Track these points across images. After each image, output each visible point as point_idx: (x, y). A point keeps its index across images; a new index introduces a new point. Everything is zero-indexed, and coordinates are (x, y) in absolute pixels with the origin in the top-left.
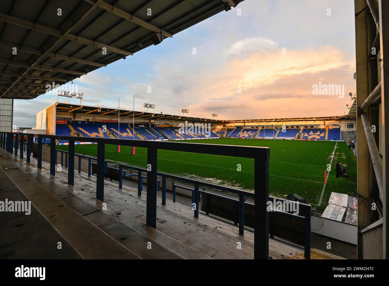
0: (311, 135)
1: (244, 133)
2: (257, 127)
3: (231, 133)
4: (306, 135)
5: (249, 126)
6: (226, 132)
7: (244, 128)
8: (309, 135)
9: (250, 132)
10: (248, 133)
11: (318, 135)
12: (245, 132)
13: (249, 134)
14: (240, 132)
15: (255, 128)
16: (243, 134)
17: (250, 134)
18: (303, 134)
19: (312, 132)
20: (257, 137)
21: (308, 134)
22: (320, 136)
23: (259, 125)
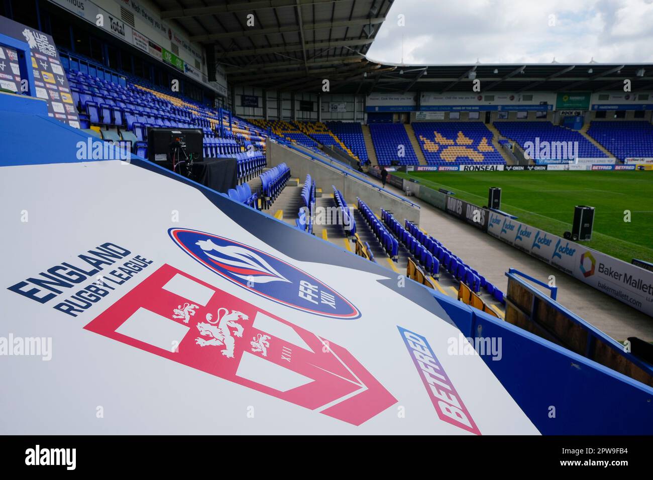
23: (486, 103)
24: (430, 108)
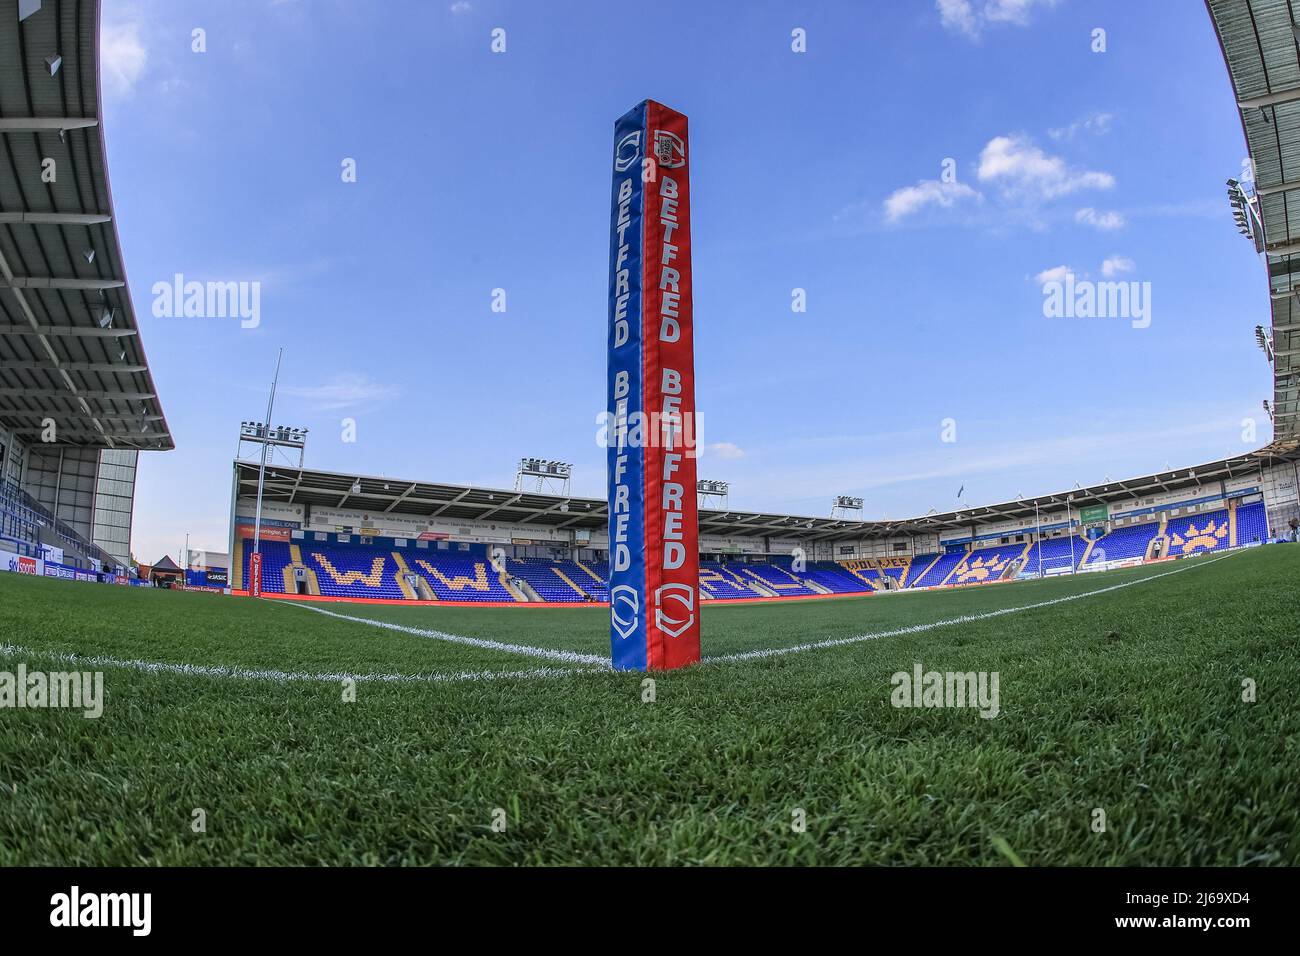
0: (1191, 538)
1: (974, 565)
2: (1020, 538)
3: (926, 572)
4: (1178, 540)
5: (992, 536)
6: (906, 569)
7: (975, 546)
8: (1187, 540)
9: (995, 558)
10: (987, 564)
11: (1210, 535)
12: (978, 563)
13: (989, 568)
14: (959, 564)
15: (1013, 542)
16: (970, 569)
17: (996, 565)
18: (1167, 539)
19: (1192, 527)
20: (1021, 575)
21: (1183, 537)
22: (1216, 538)
23: (1027, 527)
24: (986, 537)
